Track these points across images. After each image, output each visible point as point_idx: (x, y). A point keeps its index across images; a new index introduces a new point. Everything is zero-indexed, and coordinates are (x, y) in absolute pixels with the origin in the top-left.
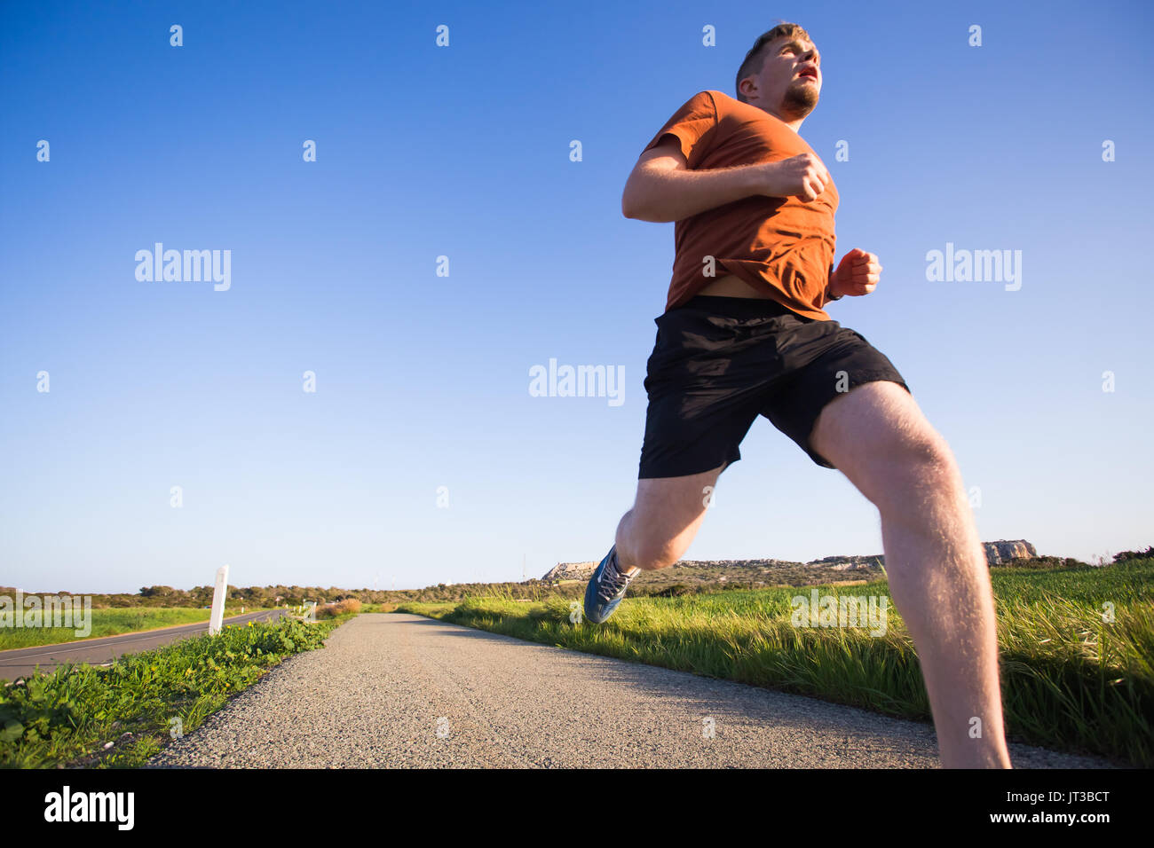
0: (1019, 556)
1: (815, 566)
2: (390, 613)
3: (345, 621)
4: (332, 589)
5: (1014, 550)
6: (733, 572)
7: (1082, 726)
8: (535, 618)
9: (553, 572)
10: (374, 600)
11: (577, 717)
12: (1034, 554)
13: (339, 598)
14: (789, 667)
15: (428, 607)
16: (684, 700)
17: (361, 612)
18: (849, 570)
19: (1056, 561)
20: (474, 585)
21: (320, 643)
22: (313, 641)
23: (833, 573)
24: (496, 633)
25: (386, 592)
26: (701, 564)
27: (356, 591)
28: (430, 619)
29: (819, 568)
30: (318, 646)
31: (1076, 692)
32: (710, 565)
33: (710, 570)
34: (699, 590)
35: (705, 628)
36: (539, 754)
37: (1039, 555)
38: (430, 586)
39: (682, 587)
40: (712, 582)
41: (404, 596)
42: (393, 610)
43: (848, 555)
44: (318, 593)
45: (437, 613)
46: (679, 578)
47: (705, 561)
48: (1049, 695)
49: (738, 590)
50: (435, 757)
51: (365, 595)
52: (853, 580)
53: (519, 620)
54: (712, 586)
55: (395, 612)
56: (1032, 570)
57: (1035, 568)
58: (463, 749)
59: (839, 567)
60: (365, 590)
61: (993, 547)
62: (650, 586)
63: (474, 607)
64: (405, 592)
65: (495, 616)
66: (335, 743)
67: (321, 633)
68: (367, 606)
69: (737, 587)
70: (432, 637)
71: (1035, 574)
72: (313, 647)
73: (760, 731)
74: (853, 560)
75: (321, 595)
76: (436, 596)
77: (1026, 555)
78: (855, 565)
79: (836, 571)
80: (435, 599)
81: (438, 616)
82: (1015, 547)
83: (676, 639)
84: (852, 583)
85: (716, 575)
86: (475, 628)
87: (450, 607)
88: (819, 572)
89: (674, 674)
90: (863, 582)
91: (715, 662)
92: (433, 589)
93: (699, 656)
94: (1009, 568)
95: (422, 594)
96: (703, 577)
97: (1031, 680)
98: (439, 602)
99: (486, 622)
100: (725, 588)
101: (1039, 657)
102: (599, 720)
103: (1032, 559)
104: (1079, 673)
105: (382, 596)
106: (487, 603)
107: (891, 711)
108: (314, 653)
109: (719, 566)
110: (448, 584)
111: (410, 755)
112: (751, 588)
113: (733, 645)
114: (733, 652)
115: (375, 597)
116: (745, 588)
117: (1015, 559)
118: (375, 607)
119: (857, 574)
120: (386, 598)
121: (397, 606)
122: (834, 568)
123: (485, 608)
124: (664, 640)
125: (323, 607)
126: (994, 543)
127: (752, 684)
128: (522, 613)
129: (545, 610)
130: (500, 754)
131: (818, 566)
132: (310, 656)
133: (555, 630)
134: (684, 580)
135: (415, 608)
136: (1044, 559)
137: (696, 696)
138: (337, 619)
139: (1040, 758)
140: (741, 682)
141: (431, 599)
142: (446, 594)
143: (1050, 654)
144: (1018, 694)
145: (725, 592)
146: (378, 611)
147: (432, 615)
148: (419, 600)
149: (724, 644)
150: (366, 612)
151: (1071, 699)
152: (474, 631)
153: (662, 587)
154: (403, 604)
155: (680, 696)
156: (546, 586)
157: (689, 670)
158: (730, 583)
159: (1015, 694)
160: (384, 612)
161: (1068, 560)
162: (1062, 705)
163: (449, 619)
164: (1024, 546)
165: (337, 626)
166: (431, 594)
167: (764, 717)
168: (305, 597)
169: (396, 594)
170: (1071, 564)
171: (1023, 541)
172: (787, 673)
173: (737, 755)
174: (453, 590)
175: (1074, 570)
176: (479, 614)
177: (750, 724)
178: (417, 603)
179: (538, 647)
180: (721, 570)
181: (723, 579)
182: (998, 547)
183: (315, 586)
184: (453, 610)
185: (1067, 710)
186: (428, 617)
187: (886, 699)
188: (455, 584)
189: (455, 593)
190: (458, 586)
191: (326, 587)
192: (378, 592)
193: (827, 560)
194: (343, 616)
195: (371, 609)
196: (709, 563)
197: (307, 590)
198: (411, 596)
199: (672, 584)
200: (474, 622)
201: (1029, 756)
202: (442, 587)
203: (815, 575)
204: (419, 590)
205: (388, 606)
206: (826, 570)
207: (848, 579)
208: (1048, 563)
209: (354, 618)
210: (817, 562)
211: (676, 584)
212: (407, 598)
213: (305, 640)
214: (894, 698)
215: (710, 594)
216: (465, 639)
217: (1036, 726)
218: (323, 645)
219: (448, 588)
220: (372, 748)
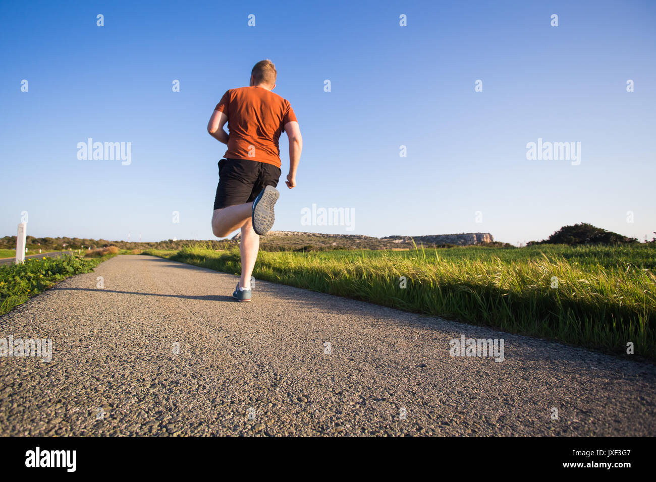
0: (485, 240)
1: (384, 240)
2: (138, 255)
3: (109, 259)
4: (100, 240)
5: (483, 238)
6: (340, 241)
7: (485, 314)
8: (224, 259)
9: (238, 236)
10: (128, 247)
11: (240, 309)
12: (492, 240)
13: (106, 246)
14: (358, 287)
15: (161, 252)
16: (301, 302)
17: (119, 254)
18: (401, 243)
19: (500, 244)
20: (191, 241)
21: (91, 269)
22: (86, 268)
23: (393, 244)
24: (202, 267)
25: (135, 243)
26: (323, 235)
27: (116, 242)
28: (162, 259)
29: (386, 241)
30: (89, 271)
31: (488, 300)
32: (328, 236)
33: (328, 239)
34: (321, 249)
35: (318, 267)
36: (216, 325)
37: (494, 241)
38: (163, 240)
39: (311, 247)
40: (328, 245)
41: (147, 246)
42: (139, 253)
43: (402, 235)
44: (91, 242)
45: (166, 255)
46: (310, 242)
47: (325, 234)
48: (475, 301)
49: (341, 250)
50: (156, 326)
51: (122, 245)
52: (403, 248)
53: (215, 260)
54: (328, 248)
55: (141, 254)
56: (489, 248)
57: (491, 247)
58: (173, 322)
59: (397, 241)
60: (122, 242)
61: (474, 236)
62: (294, 246)
63: (189, 252)
64: (148, 244)
65: (202, 258)
66: (97, 320)
67: (91, 263)
68: (123, 251)
69: (341, 248)
70: (163, 268)
71: (490, 250)
72: (86, 271)
73: (337, 316)
74: (404, 238)
75: (93, 243)
76: (167, 247)
77: (488, 241)
78: (405, 241)
79: (395, 243)
80: (167, 248)
81: (167, 257)
82: (485, 236)
83: (301, 272)
84: (402, 250)
85: (331, 242)
86: (189, 264)
87: (175, 252)
88: (385, 243)
89: (298, 290)
90: (408, 249)
91: (320, 284)
92: (165, 242)
93: (312, 281)
94: (479, 246)
95: (158, 245)
96: (323, 242)
97: (469, 294)
98: (169, 250)
99: (195, 261)
100: (334, 249)
101: (476, 284)
102: (252, 310)
103: (490, 243)
104: (491, 291)
105: (133, 245)
106: (197, 251)
107: (403, 308)
108: (87, 275)
109: (333, 237)
110: (175, 240)
111: (142, 325)
112: (348, 249)
113: (330, 275)
114: (330, 278)
115: (128, 246)
116: (346, 249)
117: (482, 242)
118: (129, 251)
119: (406, 245)
120: (136, 246)
121: (142, 251)
122: (394, 241)
123: (195, 254)
124: (296, 272)
125: (95, 251)
126: (475, 234)
127: (338, 295)
128: (217, 257)
129: (231, 255)
130: (194, 325)
131: (386, 240)
132: (84, 276)
133: (235, 266)
134: (313, 243)
135: (153, 252)
136: (496, 243)
137: (306, 301)
138: (104, 257)
139: (463, 327)
140: (332, 294)
141: (164, 248)
142: (173, 245)
143: (480, 283)
144: (462, 300)
145: (335, 251)
146: (130, 254)
147: (163, 256)
148: (156, 248)
149: (326, 275)
150: (123, 254)
151: (484, 302)
152: (188, 265)
153: (300, 247)
154: (147, 250)
155: (298, 300)
156: (234, 243)
157: (307, 288)
158: (338, 246)
159: (461, 300)
160: (134, 254)
161: (507, 244)
162: (480, 305)
163: (173, 259)
164: (489, 236)
165: (103, 261)
166: (164, 245)
167: (340, 310)
168: (82, 244)
169: (142, 244)
170: (508, 246)
171: (489, 234)
172: (356, 290)
173: (322, 326)
174: (178, 243)
175: (508, 249)
176: (192, 256)
177: (332, 313)
178: (155, 250)
179: (225, 275)
180: (334, 239)
181: (334, 244)
182: (476, 235)
183: (88, 238)
184: (176, 254)
185: (481, 308)
186: (161, 257)
187: (403, 303)
188: (179, 240)
189: (179, 245)
190: (181, 241)
191: (96, 239)
192: (130, 243)
193: (391, 237)
194: (108, 256)
195: (126, 252)
196: (327, 235)
197: (84, 240)
198: (151, 246)
199: (306, 245)
200: (189, 261)
201: (459, 327)
202: (171, 241)
203: (383, 245)
204: (157, 243)
205: (136, 251)
206: (390, 243)
207: (400, 248)
208: (496, 245)
209: (115, 257)
210: (385, 238)
211: (308, 245)
212: (149, 247)
213: (81, 267)
214: (407, 303)
215: (326, 251)
216: (182, 269)
217: (466, 315)
218: (93, 270)
219: (174, 242)
220: (119, 322)
